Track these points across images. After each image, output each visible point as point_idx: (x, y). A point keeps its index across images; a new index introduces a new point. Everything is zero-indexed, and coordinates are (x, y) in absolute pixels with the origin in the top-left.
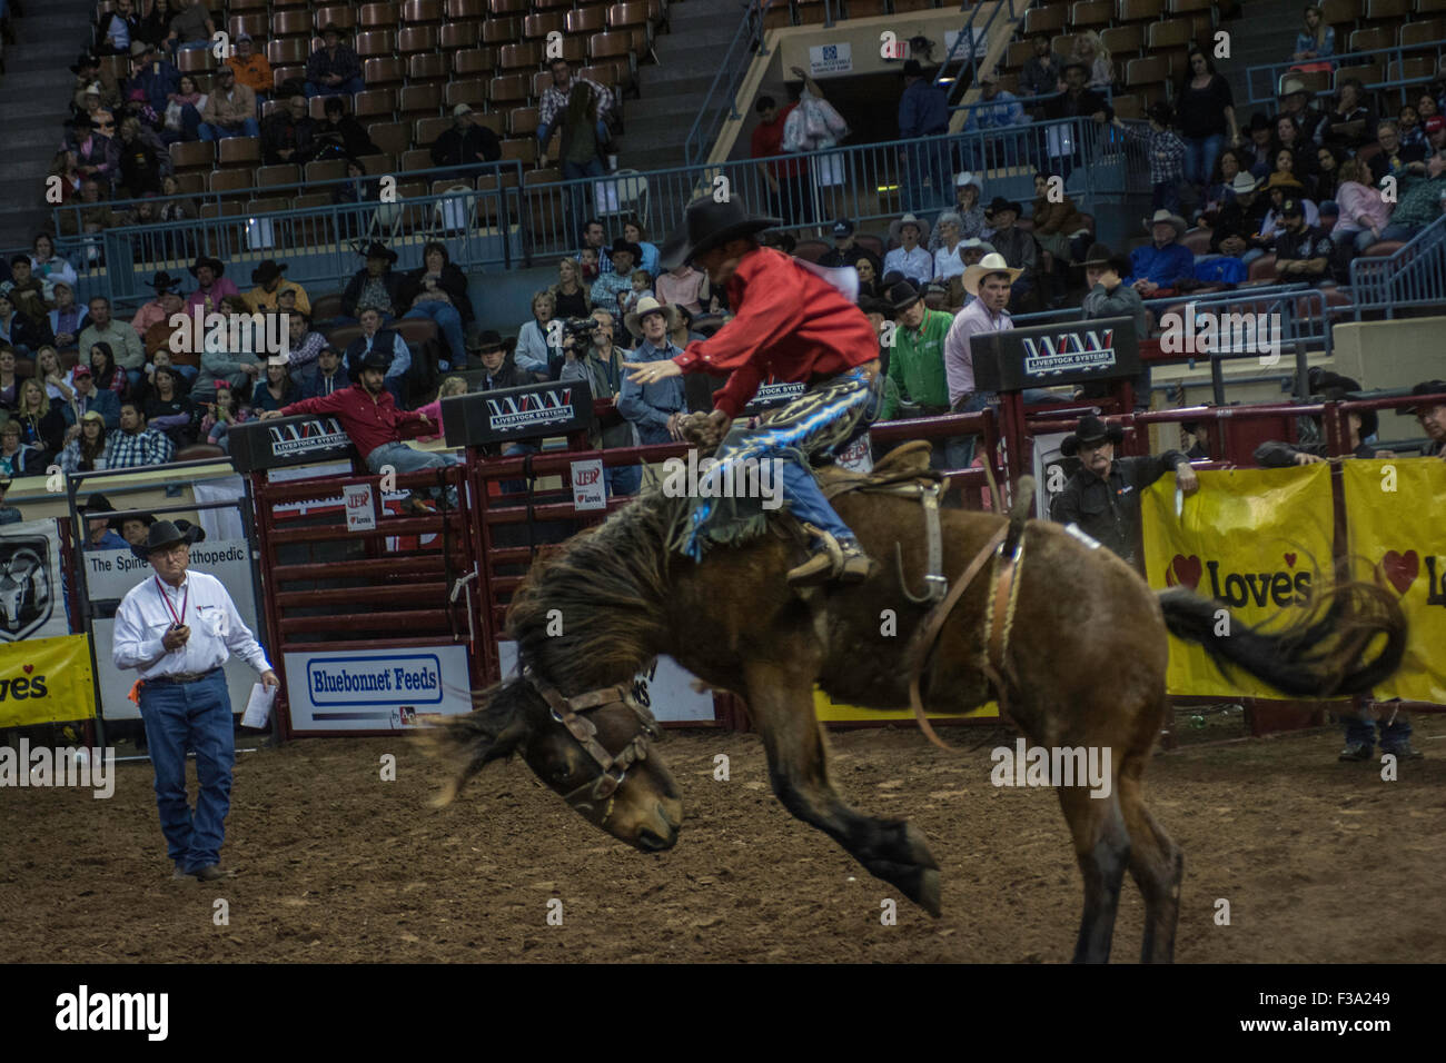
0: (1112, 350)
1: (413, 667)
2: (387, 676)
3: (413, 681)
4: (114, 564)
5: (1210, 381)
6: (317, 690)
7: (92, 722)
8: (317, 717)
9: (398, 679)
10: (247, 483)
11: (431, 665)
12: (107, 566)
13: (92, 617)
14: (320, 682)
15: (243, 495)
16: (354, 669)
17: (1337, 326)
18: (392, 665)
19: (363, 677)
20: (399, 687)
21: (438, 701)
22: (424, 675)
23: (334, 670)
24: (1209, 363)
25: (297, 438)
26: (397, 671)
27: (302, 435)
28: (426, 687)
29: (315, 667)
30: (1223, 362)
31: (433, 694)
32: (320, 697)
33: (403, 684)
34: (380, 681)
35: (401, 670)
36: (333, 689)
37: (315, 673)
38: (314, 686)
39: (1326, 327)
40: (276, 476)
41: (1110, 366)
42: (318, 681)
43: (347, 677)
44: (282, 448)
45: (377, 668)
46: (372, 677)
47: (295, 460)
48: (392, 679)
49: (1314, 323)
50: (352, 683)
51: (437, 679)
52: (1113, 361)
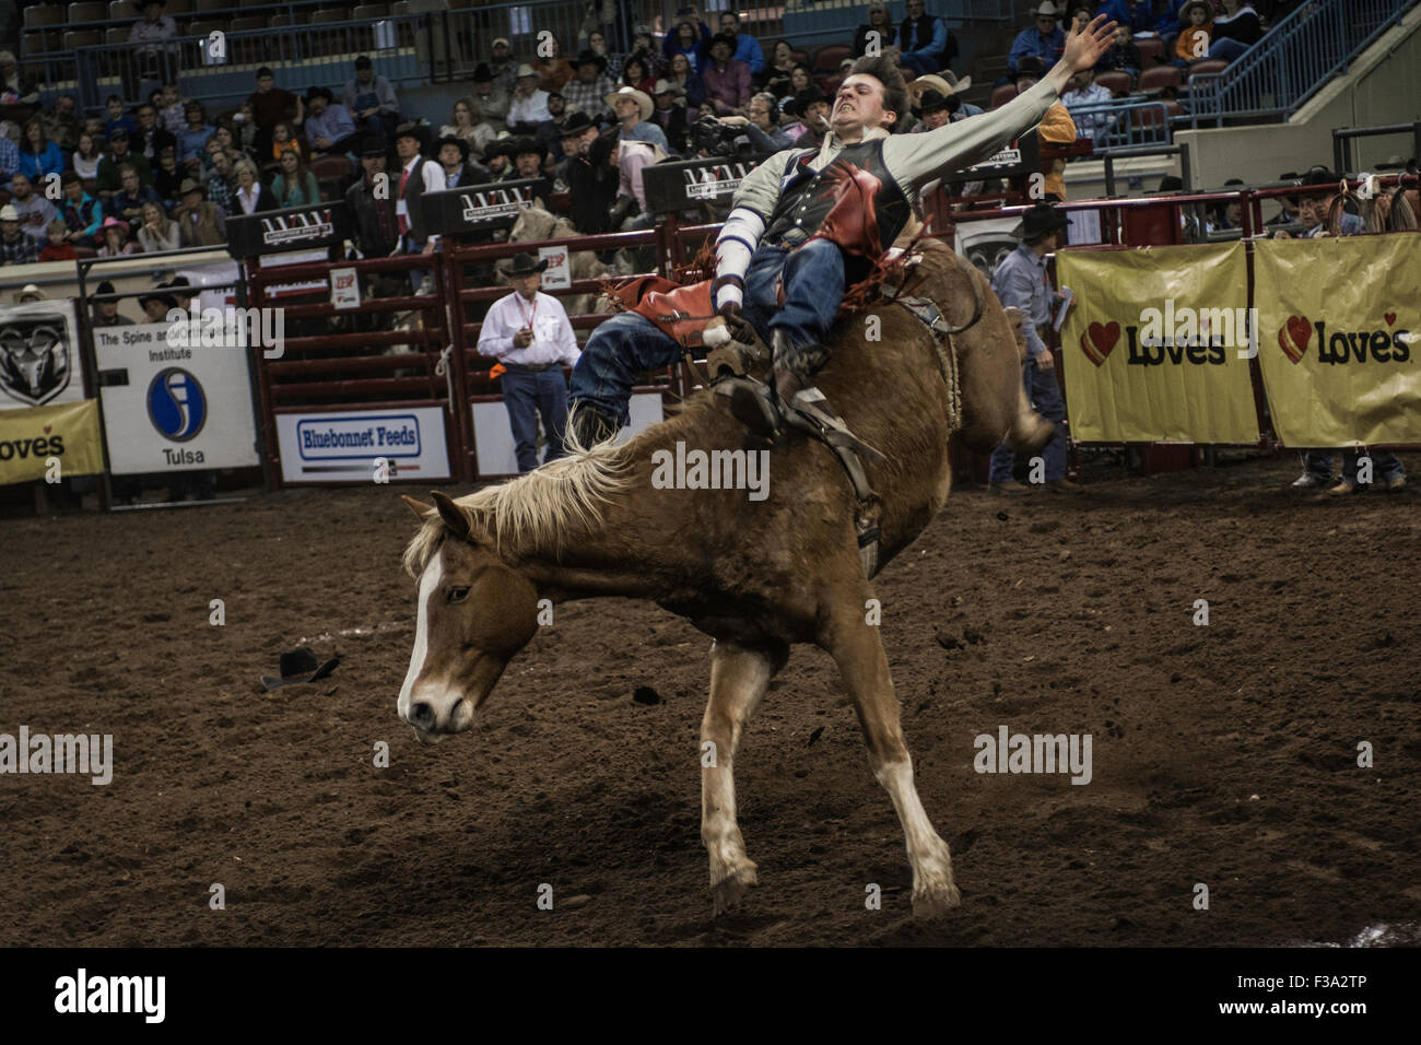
0: (1018, 151)
1: (393, 426)
2: (370, 433)
3: (395, 438)
4: (121, 339)
5: (1103, 177)
6: (307, 446)
7: (100, 476)
8: (306, 470)
9: (381, 437)
10: (241, 268)
11: (410, 424)
12: (115, 340)
13: (100, 385)
14: (310, 440)
15: (238, 278)
16: (340, 428)
17: (1177, 133)
18: (375, 425)
19: (348, 435)
20: (381, 444)
21: (417, 455)
22: (404, 432)
23: (322, 429)
24: (1102, 162)
25: (285, 228)
26: (379, 429)
27: (289, 226)
28: (406, 443)
29: (305, 427)
30: (1114, 161)
31: (412, 449)
32: (308, 452)
33: (385, 441)
34: (365, 439)
35: (383, 429)
36: (322, 446)
37: (306, 432)
38: (303, 443)
39: (1168, 134)
40: (266, 262)
41: (1017, 164)
42: (307, 439)
43: (334, 435)
44: (272, 237)
45: (361, 427)
46: (357, 435)
47: (284, 248)
48: (375, 437)
49: (1158, 131)
50: (338, 440)
51: (415, 436)
52: (1019, 160)
